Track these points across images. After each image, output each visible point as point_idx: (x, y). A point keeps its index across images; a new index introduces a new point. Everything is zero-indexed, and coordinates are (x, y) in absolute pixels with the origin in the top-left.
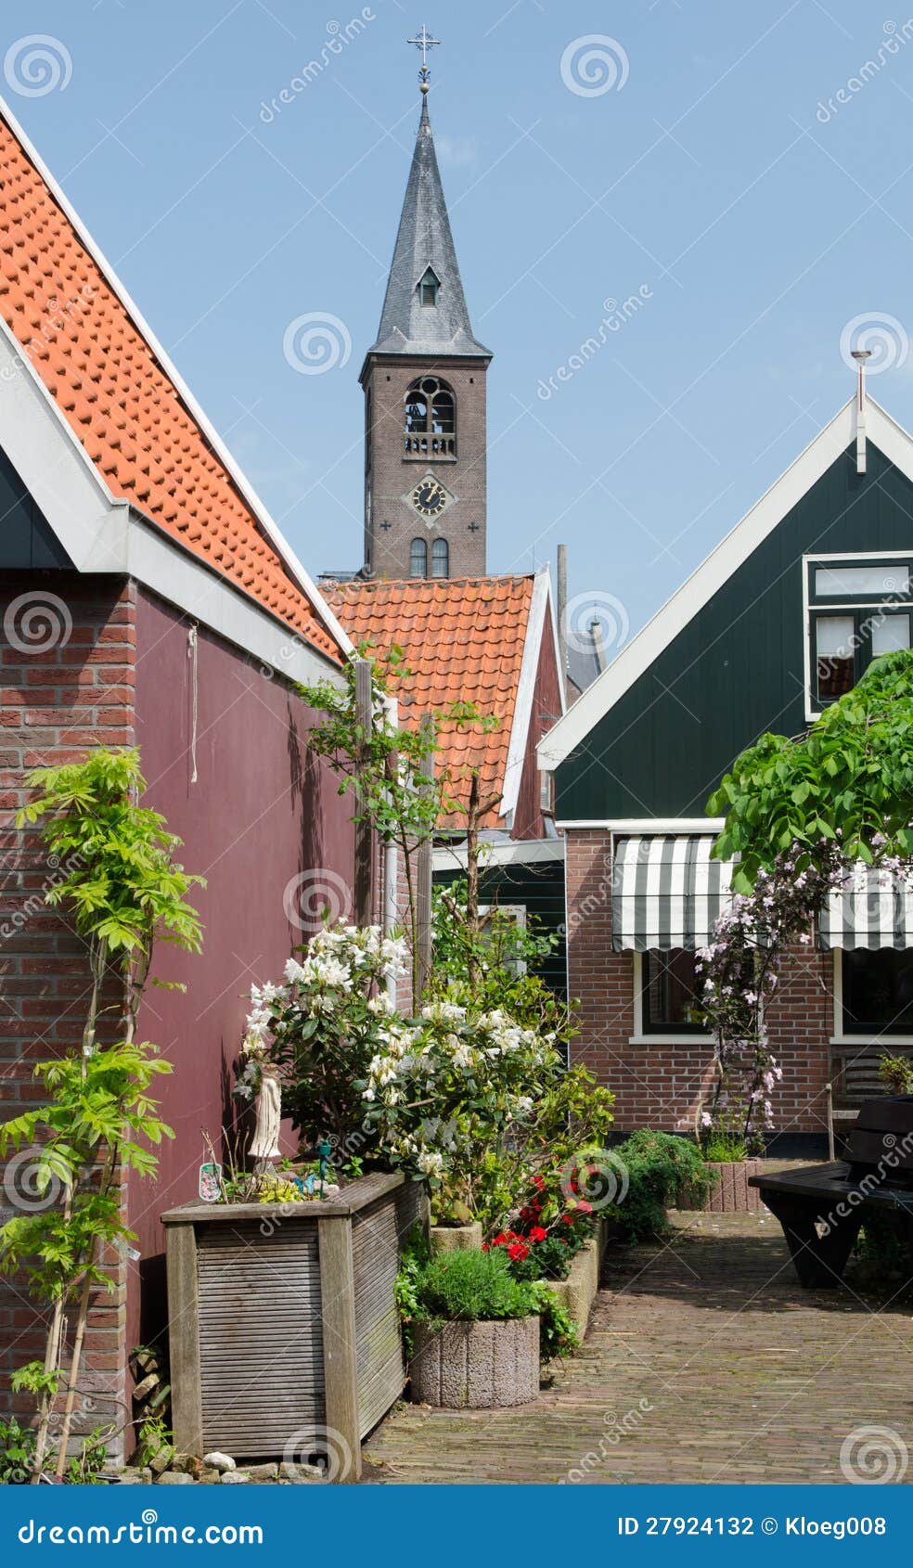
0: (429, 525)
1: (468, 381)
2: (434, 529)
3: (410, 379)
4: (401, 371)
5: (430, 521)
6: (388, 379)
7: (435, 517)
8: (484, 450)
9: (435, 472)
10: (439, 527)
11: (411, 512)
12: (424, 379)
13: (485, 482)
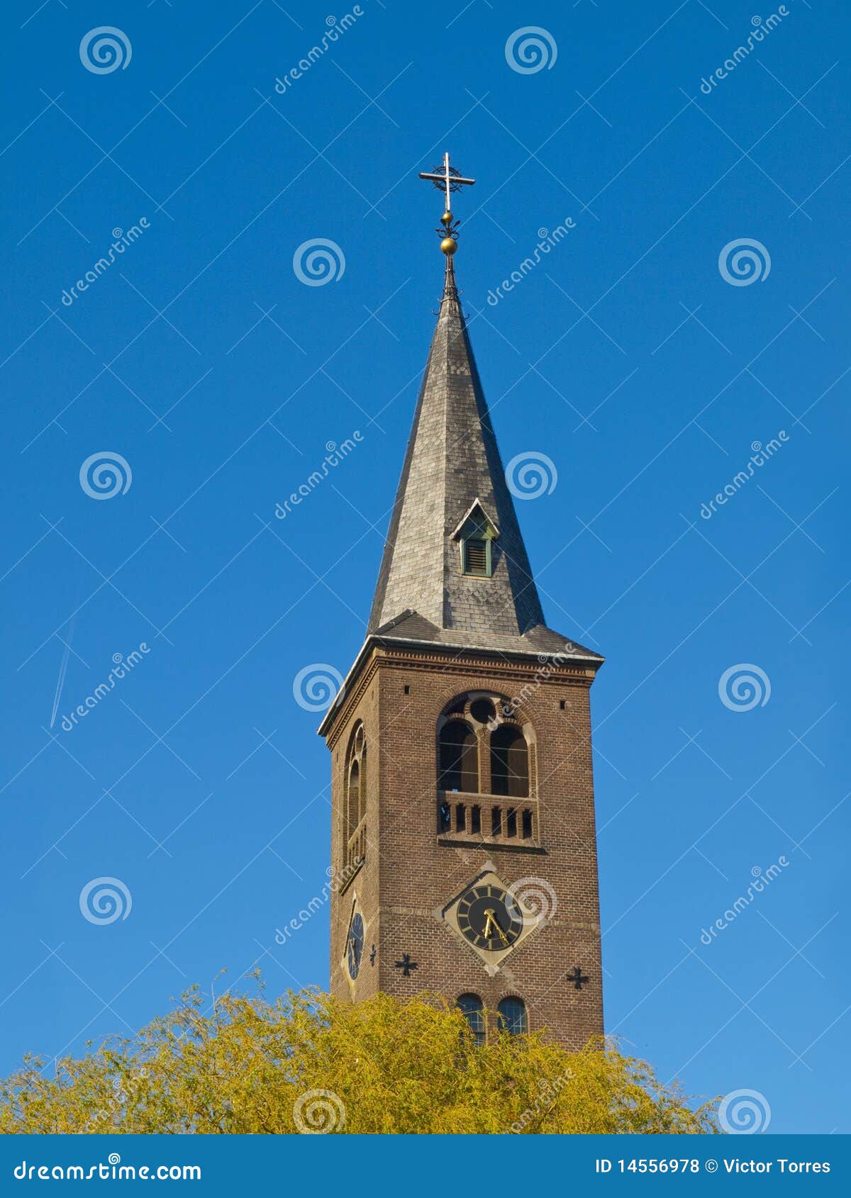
0: (492, 968)
1: (557, 705)
2: (499, 978)
3: (448, 694)
4: (429, 677)
5: (492, 963)
6: (407, 689)
7: (503, 954)
8: (592, 833)
9: (500, 868)
10: (509, 974)
11: (453, 942)
12: (473, 697)
13: (596, 892)
